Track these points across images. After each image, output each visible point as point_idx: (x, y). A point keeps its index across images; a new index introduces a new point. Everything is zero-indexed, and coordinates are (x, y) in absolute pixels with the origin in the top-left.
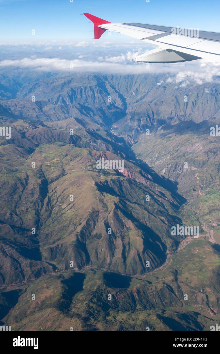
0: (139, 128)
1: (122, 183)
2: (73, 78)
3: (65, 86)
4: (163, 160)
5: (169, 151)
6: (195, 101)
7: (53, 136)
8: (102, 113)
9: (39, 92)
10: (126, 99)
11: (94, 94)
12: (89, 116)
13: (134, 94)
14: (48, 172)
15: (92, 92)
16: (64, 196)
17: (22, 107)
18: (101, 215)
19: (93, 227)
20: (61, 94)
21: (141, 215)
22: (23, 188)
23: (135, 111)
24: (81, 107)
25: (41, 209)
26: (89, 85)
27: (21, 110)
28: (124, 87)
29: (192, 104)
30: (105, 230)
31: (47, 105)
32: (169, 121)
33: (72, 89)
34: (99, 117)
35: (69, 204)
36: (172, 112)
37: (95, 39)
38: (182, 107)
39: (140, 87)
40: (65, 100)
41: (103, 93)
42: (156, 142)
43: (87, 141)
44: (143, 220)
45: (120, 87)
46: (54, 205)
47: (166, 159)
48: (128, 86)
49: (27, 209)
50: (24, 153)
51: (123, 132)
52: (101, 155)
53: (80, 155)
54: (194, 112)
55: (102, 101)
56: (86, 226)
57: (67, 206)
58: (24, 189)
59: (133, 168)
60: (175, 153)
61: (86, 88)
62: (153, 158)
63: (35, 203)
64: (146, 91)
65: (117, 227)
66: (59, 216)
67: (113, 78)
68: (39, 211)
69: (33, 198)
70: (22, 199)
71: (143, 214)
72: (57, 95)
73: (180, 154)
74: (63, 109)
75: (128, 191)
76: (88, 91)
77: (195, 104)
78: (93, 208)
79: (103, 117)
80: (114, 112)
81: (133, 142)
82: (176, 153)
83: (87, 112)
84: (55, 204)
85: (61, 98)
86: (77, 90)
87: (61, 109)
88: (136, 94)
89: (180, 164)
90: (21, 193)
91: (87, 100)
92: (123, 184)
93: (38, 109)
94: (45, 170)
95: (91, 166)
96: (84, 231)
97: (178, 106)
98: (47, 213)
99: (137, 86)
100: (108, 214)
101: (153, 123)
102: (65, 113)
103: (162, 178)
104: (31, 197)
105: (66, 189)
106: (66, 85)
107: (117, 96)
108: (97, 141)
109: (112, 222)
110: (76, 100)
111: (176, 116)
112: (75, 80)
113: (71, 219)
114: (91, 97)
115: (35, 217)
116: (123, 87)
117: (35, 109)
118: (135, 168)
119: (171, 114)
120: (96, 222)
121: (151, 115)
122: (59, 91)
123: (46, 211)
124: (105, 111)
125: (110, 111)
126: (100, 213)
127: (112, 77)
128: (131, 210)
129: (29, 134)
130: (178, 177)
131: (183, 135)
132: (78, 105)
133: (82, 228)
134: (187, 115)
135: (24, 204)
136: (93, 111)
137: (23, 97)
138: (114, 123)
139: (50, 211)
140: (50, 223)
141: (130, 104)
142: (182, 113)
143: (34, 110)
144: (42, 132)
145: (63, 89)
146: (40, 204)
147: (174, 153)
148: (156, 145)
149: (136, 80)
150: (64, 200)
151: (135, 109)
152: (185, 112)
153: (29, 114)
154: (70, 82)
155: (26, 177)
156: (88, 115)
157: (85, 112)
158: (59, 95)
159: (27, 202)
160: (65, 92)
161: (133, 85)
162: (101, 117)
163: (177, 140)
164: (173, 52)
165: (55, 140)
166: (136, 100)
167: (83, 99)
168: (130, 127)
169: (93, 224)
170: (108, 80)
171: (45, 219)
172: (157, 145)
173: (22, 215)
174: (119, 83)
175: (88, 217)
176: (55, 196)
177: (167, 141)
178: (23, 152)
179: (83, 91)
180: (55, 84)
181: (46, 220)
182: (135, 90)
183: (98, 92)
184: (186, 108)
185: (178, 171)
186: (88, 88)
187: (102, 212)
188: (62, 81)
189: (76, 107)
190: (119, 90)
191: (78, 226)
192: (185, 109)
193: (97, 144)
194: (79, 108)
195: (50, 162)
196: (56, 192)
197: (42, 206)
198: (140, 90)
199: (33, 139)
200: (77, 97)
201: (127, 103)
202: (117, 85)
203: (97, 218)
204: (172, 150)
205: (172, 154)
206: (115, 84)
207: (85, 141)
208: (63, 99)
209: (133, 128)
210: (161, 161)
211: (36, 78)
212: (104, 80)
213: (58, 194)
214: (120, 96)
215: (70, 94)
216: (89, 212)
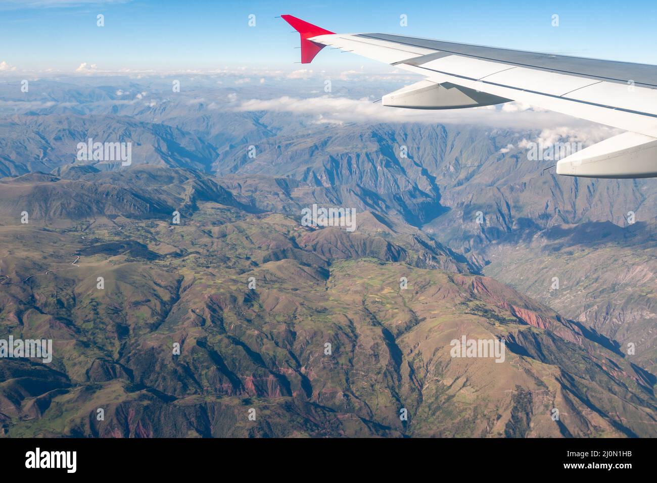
0: (484, 235)
1: (539, 339)
2: (330, 138)
3: (315, 153)
4: (567, 298)
5: (578, 280)
6: (593, 184)
7: (352, 246)
8: (400, 205)
9: (264, 162)
10: (435, 178)
11: (376, 168)
12: (378, 209)
13: (452, 169)
14: (382, 314)
15: (371, 164)
16: (441, 362)
17: (253, 189)
18: (536, 399)
19: (525, 423)
20: (311, 167)
21: (608, 404)
22: (351, 344)
23: (470, 202)
24: (363, 192)
25: (400, 386)
26: (364, 151)
27: (251, 196)
28: (430, 154)
29: (587, 190)
30: (559, 430)
31: (297, 186)
32: (544, 221)
33: (331, 157)
34: (396, 212)
35: (458, 378)
36: (547, 206)
37: (303, 62)
38: (566, 196)
39: (463, 156)
40: (319, 178)
41: (391, 167)
42: (542, 262)
43: (419, 256)
44: (614, 414)
45: (423, 156)
46: (422, 379)
47: (575, 296)
48: (438, 153)
49: (372, 386)
50: (316, 277)
51: (451, 241)
52: (475, 284)
53: (432, 282)
54: (592, 206)
55: (392, 182)
56: (512, 421)
57: (455, 381)
58: (354, 346)
59: (543, 310)
60: (593, 283)
61: (358, 156)
62: (545, 293)
63: (385, 375)
64: (476, 164)
65: (577, 426)
66: (443, 401)
67: (406, 138)
68: (397, 391)
69: (379, 365)
70: (356, 367)
71: (610, 401)
72: (303, 168)
73: (605, 287)
74: (330, 196)
75: (554, 355)
76: (363, 162)
77: (592, 191)
78: (518, 387)
79: (403, 213)
80: (422, 203)
81: (481, 262)
82: (595, 285)
83: (374, 202)
84: (425, 377)
85: (311, 173)
86: (342, 159)
87: (326, 195)
88: (457, 170)
89: (616, 305)
90: (350, 354)
91: (361, 178)
92: (541, 342)
93: (284, 193)
94: (374, 311)
95: (463, 304)
96: (511, 431)
97: (557, 192)
98: (415, 395)
99: (456, 153)
100: (553, 399)
101: (510, 226)
102: (333, 202)
103: (592, 331)
104: (374, 363)
105: (440, 348)
106: (318, 149)
107: (420, 172)
108: (437, 257)
109: (566, 414)
110: (341, 179)
111: (557, 213)
112: (335, 140)
113: (475, 409)
114: (369, 174)
115: (394, 401)
116: (428, 155)
117: (278, 194)
118: (545, 311)
119: (546, 208)
120: (530, 413)
121: (505, 210)
122: (306, 162)
123: (413, 390)
124: (405, 200)
125: (414, 201)
126: (534, 396)
127: (404, 137)
128: (586, 392)
129: (304, 241)
130: (616, 331)
131: (599, 250)
132: (358, 188)
133: (507, 425)
134: (579, 212)
135: (363, 376)
136: (384, 201)
137: (232, 171)
138: (424, 223)
139: (419, 390)
140: (426, 415)
141: (445, 188)
142: (569, 208)
143: (276, 196)
144: (331, 237)
145: (313, 158)
146: (395, 376)
147: (590, 285)
148: (543, 269)
149: (453, 142)
150: (442, 371)
151: (470, 197)
152: (574, 206)
153: (268, 204)
154: (325, 143)
155: (348, 323)
156: (376, 207)
157: (370, 202)
158: (308, 168)
159: (368, 371)
160: (319, 163)
161: (447, 153)
162: (399, 211)
163: (590, 259)
164: (455, 88)
165: (357, 252)
166: (457, 180)
167: (354, 176)
168: (465, 232)
169: (525, 419)
170: (398, 141)
171: (415, 407)
172: (546, 268)
173: (365, 397)
174: (418, 148)
175: (513, 404)
176: (420, 361)
177: (567, 260)
178: (313, 275)
179: (354, 161)
180: (295, 148)
181: (416, 409)
182: (454, 162)
183: (382, 163)
184: (576, 198)
185: (614, 320)
186: (363, 156)
187: (538, 394)
188: (310, 142)
189: (353, 192)
190: (421, 162)
191: (495, 422)
192: (574, 200)
193: (438, 262)
194: (359, 193)
195: (377, 295)
196: (419, 354)
197: (399, 380)
198: (464, 161)
199: (315, 250)
200: (341, 172)
201: (440, 187)
202: (415, 152)
203: (530, 407)
204: (583, 279)
205: (587, 286)
206: (412, 149)
207: (416, 256)
208: (315, 177)
209: (470, 234)
210: (566, 299)
211: (242, 137)
212: (390, 142)
213: (426, 357)
214: (425, 172)
215: (328, 167)
216: (510, 395)
